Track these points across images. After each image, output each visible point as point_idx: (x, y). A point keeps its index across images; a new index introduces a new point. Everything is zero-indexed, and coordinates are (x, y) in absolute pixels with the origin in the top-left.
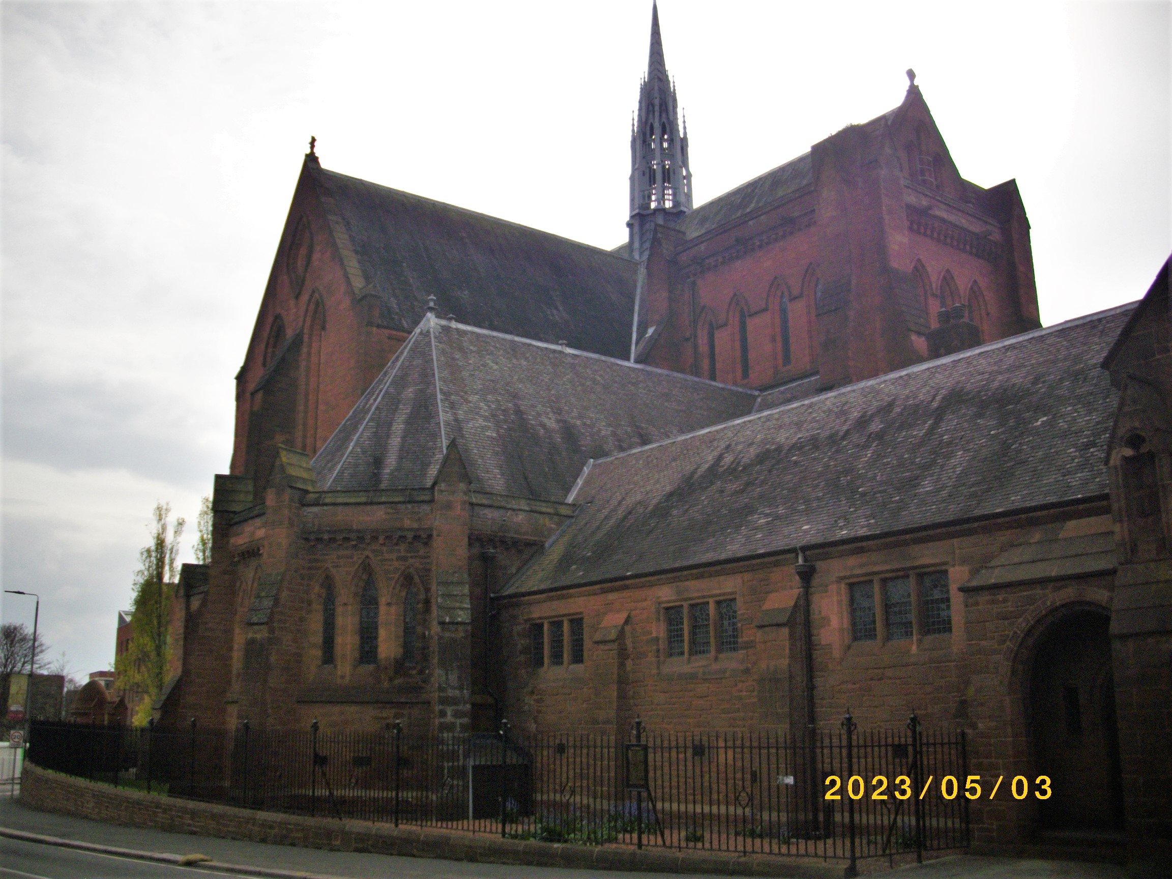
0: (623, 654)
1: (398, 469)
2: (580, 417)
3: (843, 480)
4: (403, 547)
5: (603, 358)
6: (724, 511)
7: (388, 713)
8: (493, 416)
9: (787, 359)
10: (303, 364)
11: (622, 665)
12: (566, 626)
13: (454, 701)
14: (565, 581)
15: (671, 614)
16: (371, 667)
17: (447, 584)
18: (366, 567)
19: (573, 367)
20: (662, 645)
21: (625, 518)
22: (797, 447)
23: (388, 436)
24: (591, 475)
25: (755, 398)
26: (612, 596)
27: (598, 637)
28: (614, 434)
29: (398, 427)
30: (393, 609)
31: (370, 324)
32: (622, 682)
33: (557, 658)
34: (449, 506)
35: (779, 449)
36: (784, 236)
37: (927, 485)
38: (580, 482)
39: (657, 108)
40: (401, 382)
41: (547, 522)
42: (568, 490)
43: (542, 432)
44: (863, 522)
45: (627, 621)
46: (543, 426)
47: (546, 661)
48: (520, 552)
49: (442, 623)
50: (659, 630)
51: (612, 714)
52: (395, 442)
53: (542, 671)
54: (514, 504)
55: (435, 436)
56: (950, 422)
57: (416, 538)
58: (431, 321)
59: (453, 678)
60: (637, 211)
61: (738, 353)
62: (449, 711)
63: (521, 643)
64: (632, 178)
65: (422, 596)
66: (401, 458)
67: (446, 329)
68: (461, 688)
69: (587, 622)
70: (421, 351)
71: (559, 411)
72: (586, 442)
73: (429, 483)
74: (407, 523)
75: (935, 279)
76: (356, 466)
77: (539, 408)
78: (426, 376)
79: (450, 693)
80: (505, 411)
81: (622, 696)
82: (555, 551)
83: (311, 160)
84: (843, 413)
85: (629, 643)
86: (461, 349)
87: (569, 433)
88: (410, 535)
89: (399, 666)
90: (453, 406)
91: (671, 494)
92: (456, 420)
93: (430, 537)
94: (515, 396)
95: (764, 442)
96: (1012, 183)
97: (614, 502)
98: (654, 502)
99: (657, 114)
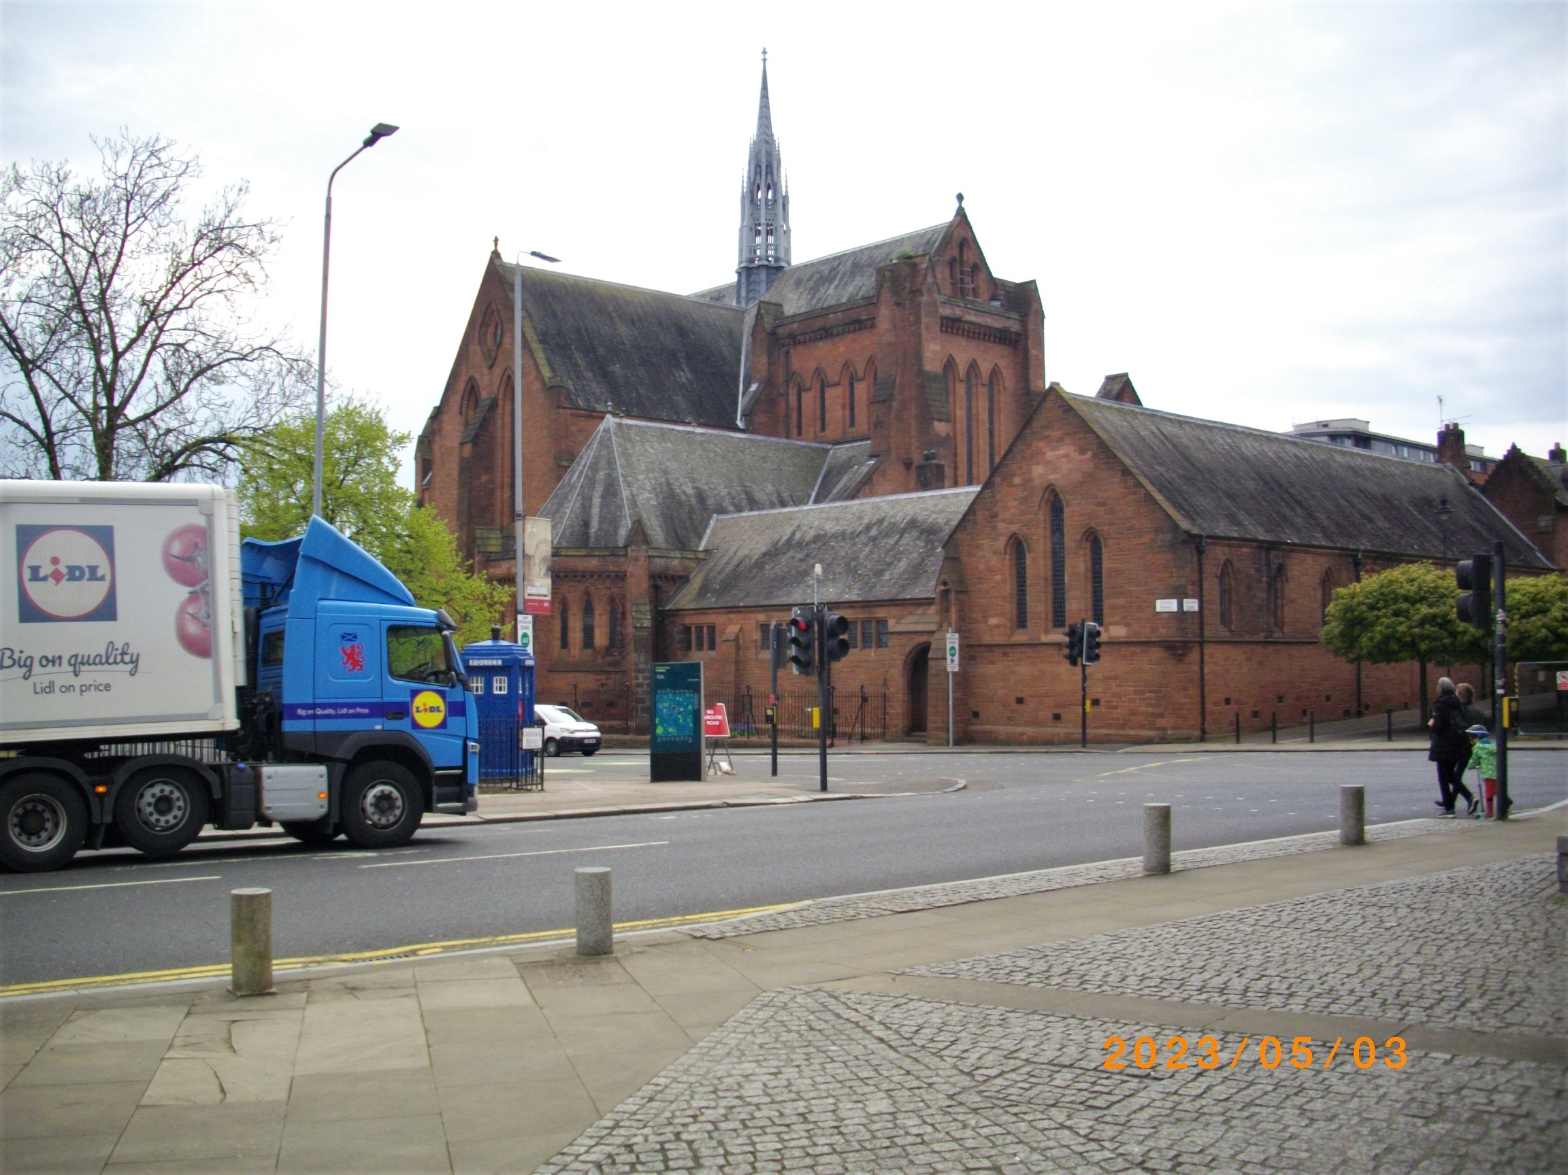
0: (738, 648)
1: (600, 529)
2: (707, 484)
3: (853, 564)
4: (608, 581)
5: (722, 432)
6: (793, 572)
7: (602, 677)
8: (655, 489)
9: (852, 423)
10: (499, 422)
11: (737, 653)
12: (705, 630)
13: (642, 671)
14: (705, 604)
15: (764, 628)
16: (589, 651)
17: (637, 604)
18: (587, 593)
19: (701, 443)
20: (759, 644)
21: (738, 566)
22: (834, 536)
23: (591, 507)
24: (715, 528)
25: (828, 451)
26: (732, 616)
27: (724, 638)
28: (729, 494)
29: (597, 501)
30: (604, 618)
31: (558, 407)
32: (738, 662)
33: (700, 646)
34: (637, 559)
35: (825, 535)
36: (854, 331)
37: (887, 576)
38: (708, 531)
39: (764, 173)
40: (594, 467)
41: (692, 564)
42: (700, 538)
43: (683, 497)
44: (856, 591)
45: (741, 630)
46: (684, 493)
47: (694, 647)
48: (675, 582)
49: (635, 628)
50: (757, 636)
51: (732, 678)
52: (595, 510)
53: (690, 654)
54: (672, 554)
55: (621, 508)
56: (907, 539)
57: (617, 576)
58: (610, 421)
59: (642, 659)
60: (744, 265)
61: (818, 412)
62: (640, 676)
63: (678, 637)
64: (741, 231)
65: (620, 610)
66: (600, 523)
67: (620, 425)
68: (646, 663)
69: (718, 629)
70: (605, 444)
71: (693, 481)
72: (711, 502)
73: (621, 543)
74: (611, 568)
75: (962, 368)
76: (573, 527)
77: (682, 480)
78: (611, 463)
79: (641, 666)
80: (661, 484)
81: (737, 669)
82: (696, 582)
83: (496, 255)
84: (860, 518)
85: (741, 641)
86: (630, 440)
87: (701, 497)
88: (613, 575)
89: (608, 650)
90: (629, 485)
91: (765, 554)
92: (633, 495)
93: (625, 575)
94: (666, 472)
95: (819, 528)
96: (1033, 282)
97: (731, 552)
98: (756, 557)
99: (763, 178)
